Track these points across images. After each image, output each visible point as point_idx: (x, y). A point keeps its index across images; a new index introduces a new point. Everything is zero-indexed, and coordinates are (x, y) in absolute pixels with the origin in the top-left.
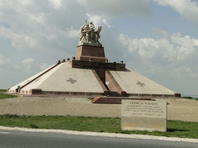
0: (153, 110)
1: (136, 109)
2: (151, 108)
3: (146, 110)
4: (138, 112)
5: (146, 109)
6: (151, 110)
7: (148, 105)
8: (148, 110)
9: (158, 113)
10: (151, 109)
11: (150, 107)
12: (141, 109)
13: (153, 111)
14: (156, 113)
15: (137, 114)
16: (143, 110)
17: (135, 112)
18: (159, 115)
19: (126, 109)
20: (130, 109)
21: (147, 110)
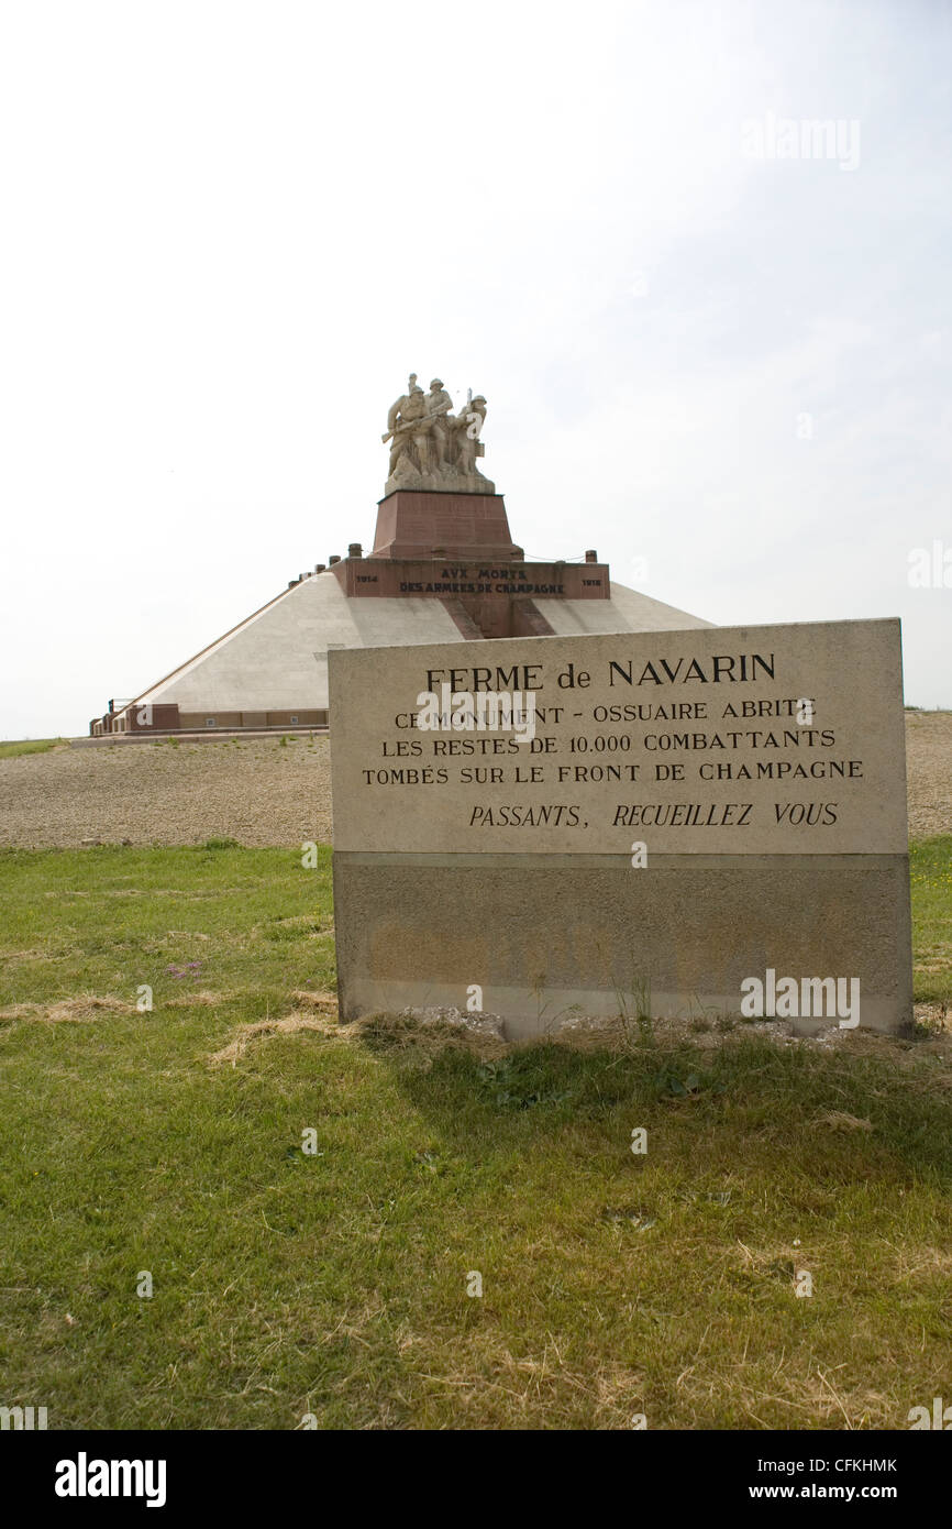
0: (715, 755)
1: (497, 761)
2: (688, 726)
3: (622, 758)
4: (531, 797)
5: (623, 743)
6: (692, 759)
7: (645, 694)
8: (648, 760)
9: (794, 791)
10: (696, 742)
11: (680, 711)
12: (564, 755)
13: (724, 771)
14: (766, 793)
15: (512, 818)
16: (587, 759)
17: (493, 798)
18: (807, 816)
19: (377, 762)
20: (429, 759)
21: (637, 755)
